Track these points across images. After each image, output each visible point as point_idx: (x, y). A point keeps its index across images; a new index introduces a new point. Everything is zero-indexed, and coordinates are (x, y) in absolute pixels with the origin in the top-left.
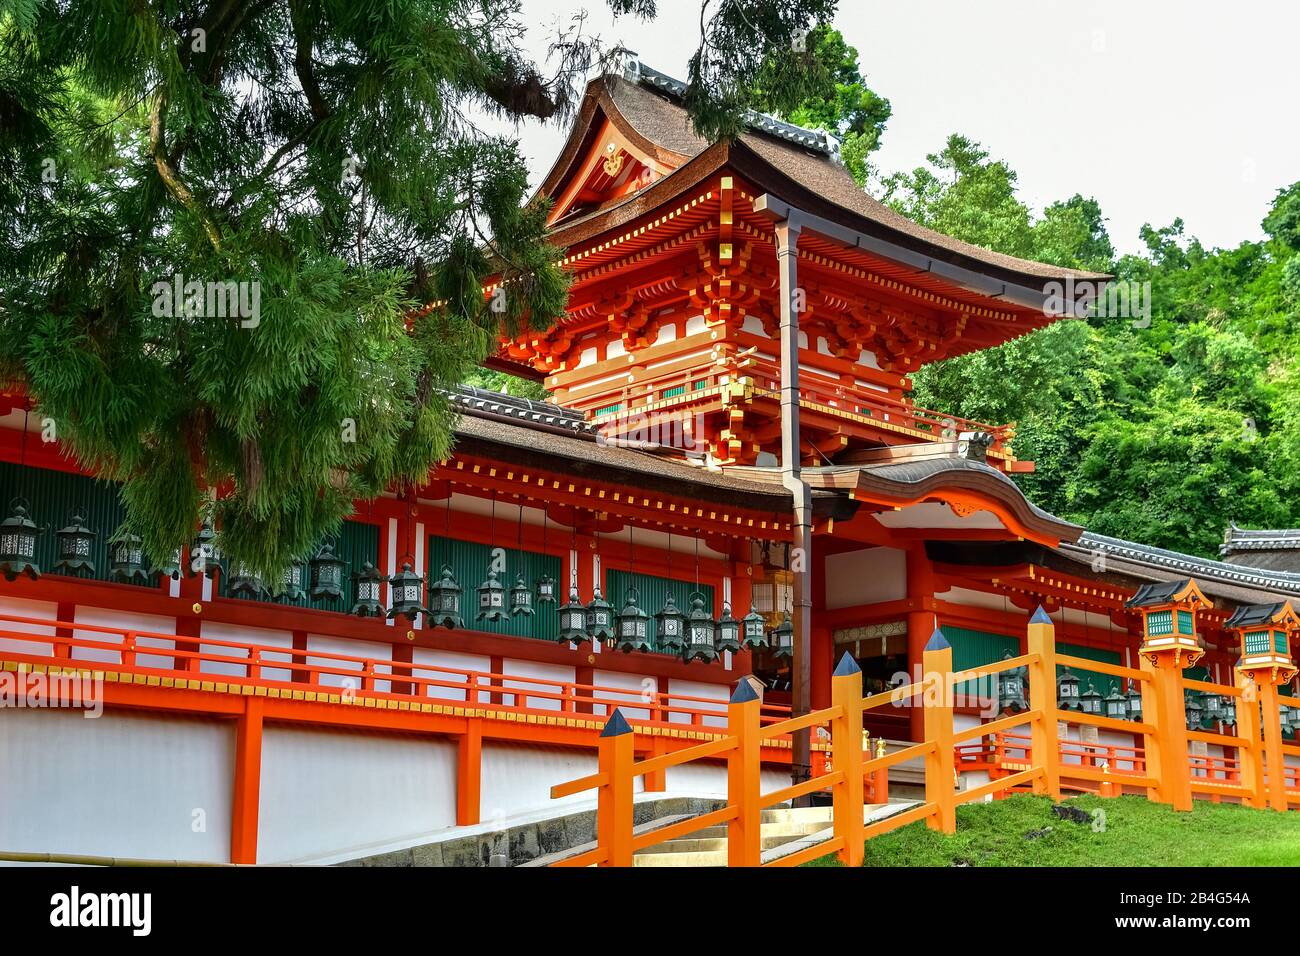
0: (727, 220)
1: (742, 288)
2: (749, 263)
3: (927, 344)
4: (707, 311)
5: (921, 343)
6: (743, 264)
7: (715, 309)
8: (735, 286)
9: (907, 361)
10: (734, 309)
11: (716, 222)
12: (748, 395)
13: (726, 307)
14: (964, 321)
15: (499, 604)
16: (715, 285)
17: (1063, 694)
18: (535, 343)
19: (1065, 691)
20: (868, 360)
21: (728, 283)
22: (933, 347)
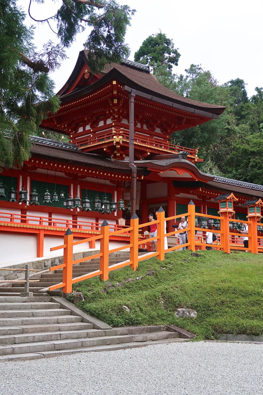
0: (115, 93)
1: (121, 111)
2: (122, 104)
3: (174, 126)
4: (112, 117)
5: (173, 126)
6: (121, 104)
7: (114, 117)
8: (119, 110)
9: (169, 131)
10: (119, 117)
11: (112, 93)
12: (121, 141)
13: (116, 116)
14: (185, 120)
15: (49, 199)
16: (113, 110)
17: (209, 222)
18: (66, 126)
19: (210, 221)
20: (158, 130)
21: (117, 110)
22: (176, 127)
